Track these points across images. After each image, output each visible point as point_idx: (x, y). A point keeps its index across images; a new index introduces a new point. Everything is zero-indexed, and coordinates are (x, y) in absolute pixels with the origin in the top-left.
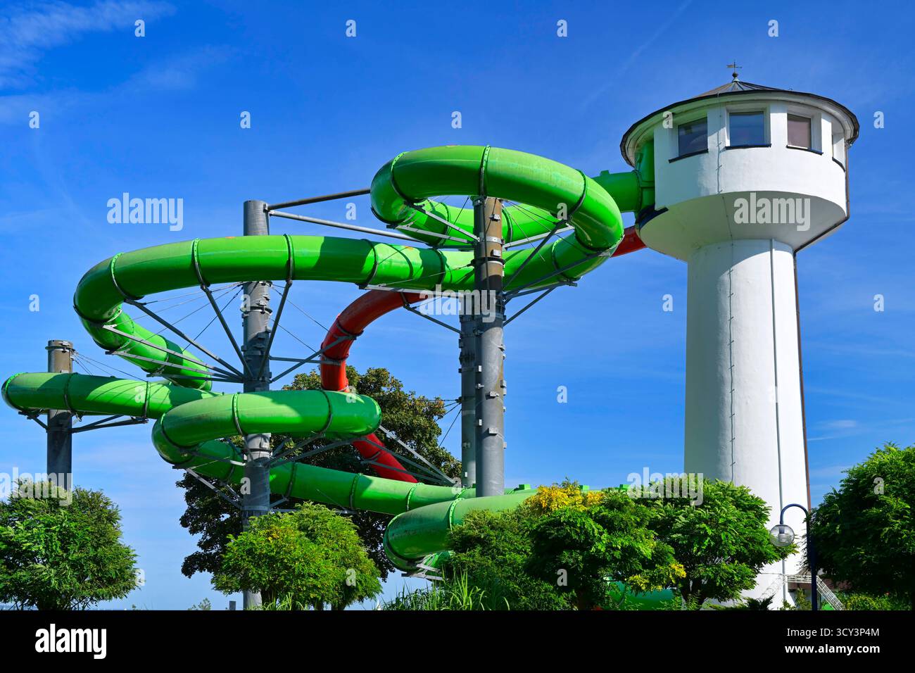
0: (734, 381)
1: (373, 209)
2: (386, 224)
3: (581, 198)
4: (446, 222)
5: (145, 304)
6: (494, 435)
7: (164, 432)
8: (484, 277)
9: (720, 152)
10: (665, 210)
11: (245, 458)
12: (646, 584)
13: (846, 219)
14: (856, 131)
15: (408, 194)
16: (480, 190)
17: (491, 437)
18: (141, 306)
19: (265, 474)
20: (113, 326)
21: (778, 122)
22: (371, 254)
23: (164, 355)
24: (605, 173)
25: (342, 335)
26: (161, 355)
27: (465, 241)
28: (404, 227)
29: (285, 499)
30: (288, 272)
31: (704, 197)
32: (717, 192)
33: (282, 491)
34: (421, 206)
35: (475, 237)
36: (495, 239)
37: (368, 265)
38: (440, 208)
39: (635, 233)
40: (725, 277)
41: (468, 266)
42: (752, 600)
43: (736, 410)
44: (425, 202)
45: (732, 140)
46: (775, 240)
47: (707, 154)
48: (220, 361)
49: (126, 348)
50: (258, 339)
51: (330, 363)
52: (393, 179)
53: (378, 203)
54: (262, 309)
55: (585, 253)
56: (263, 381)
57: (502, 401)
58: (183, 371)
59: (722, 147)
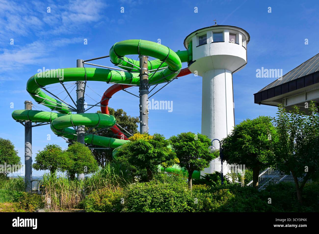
0: (215, 110)
1: (111, 60)
2: (114, 65)
3: (168, 55)
4: (133, 64)
5: (46, 88)
6: (145, 125)
7: (53, 126)
8: (142, 80)
9: (210, 44)
10: (195, 61)
11: (77, 133)
12: (167, 165)
13: (246, 64)
14: (249, 38)
15: (119, 54)
16: (138, 53)
17: (144, 126)
18: (44, 89)
19: (83, 137)
20: (38, 95)
21: (227, 35)
22: (110, 73)
23: (56, 104)
24: (179, 51)
25: (105, 98)
26: (55, 104)
27: (137, 69)
28: (120, 65)
29: (91, 145)
30: (86, 78)
31: (206, 57)
32: (209, 55)
33: (90, 143)
34: (123, 58)
35: (140, 68)
36: (145, 69)
37: (109, 77)
38: (131, 60)
39: (188, 69)
40: (212, 80)
41: (138, 76)
42: (216, 171)
43: (215, 118)
44: (124, 57)
45: (214, 40)
46: (226, 70)
47: (206, 44)
48: (69, 105)
49: (43, 102)
50: (81, 99)
51: (103, 106)
52: (114, 50)
53: (112, 59)
54: (82, 90)
55: (171, 72)
56: (82, 111)
57: (147, 115)
58: (62, 109)
59: (211, 42)
